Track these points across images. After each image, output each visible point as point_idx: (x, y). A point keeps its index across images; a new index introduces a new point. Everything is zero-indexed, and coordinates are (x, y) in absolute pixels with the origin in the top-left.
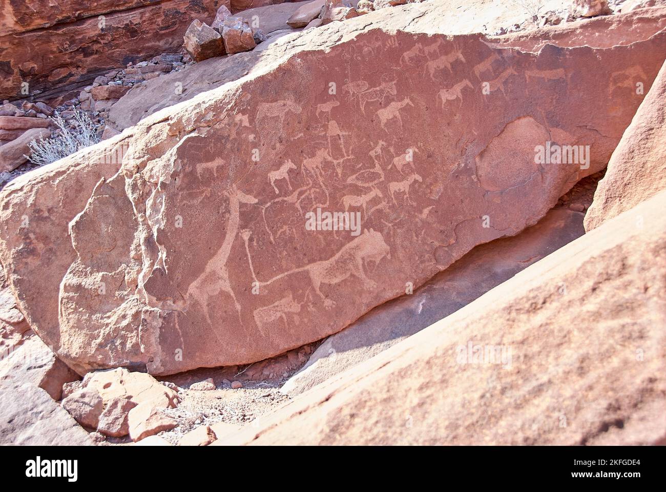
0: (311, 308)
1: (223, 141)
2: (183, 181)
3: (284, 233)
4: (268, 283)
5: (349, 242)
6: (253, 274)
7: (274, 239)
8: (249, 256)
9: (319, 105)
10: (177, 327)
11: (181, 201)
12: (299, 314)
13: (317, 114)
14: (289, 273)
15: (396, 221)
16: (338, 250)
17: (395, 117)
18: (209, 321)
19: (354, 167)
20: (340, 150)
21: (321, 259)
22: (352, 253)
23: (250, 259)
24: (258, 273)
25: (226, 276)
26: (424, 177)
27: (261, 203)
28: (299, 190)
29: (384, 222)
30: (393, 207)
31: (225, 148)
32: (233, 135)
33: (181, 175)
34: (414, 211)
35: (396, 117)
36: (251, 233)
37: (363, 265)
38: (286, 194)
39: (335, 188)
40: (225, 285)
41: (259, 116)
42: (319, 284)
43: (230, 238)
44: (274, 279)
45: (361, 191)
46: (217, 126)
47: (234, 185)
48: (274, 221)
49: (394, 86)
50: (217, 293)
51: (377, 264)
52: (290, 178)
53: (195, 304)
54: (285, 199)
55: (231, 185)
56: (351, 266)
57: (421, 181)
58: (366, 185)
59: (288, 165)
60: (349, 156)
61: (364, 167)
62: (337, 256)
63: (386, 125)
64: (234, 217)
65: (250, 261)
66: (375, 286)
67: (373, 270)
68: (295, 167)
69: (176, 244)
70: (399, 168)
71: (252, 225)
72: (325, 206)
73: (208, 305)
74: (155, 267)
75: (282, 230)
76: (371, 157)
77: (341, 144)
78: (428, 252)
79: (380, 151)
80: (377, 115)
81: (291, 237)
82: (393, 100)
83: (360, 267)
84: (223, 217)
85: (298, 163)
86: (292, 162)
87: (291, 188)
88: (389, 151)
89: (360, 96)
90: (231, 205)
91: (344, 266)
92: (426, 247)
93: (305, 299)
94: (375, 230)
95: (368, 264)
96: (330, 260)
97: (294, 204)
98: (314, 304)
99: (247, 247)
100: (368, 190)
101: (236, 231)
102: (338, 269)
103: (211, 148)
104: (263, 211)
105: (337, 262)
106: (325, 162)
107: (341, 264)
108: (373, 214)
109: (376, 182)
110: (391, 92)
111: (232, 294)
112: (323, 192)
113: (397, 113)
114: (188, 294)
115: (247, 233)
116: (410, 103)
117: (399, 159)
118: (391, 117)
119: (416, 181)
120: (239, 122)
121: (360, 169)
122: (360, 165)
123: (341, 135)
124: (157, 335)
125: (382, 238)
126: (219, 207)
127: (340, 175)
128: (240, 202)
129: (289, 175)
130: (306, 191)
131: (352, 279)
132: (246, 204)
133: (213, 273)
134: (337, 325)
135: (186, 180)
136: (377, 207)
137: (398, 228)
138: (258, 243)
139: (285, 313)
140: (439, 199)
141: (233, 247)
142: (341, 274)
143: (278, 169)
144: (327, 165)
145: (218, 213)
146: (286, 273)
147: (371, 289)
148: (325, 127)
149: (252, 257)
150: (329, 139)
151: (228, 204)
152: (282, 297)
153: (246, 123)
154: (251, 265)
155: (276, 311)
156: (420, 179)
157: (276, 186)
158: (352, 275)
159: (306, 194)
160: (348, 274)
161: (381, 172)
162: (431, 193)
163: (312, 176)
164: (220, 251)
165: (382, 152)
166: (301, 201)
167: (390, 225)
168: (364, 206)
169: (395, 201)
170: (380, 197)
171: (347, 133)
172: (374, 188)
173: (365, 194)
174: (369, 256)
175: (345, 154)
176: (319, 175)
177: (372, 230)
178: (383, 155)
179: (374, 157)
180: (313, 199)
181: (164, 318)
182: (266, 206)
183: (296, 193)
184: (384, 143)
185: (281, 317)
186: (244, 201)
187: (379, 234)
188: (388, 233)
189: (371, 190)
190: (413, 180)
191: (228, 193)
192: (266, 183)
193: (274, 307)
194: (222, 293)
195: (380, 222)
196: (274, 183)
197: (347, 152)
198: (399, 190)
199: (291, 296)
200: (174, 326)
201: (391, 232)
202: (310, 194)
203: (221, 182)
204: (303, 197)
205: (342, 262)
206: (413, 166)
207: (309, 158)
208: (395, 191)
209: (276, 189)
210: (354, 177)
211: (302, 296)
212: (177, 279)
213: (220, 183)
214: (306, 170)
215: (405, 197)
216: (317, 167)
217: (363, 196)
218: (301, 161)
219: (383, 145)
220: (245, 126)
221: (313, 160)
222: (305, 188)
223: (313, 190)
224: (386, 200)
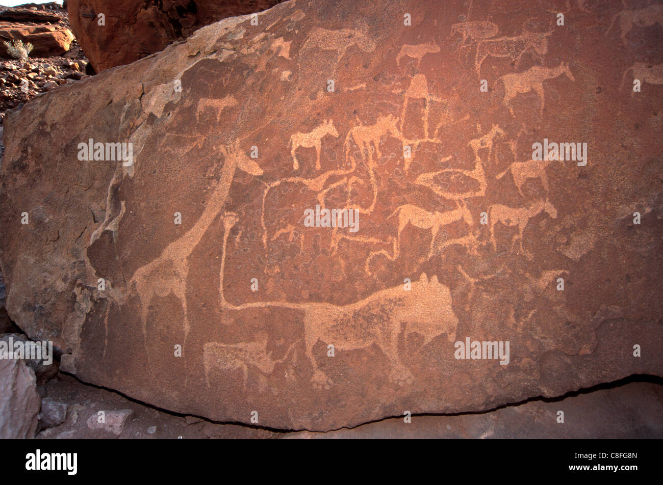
0: (289, 375)
1: (245, 73)
2: (175, 119)
3: (286, 236)
4: (239, 308)
5: (388, 287)
6: (221, 286)
7: (268, 241)
8: (224, 256)
9: (405, 46)
10: (106, 322)
11: (165, 146)
12: (268, 376)
13: (398, 59)
14: (274, 304)
15: (485, 278)
16: (365, 295)
17: (533, 91)
18: (144, 332)
19: (436, 159)
20: (419, 124)
21: (331, 300)
22: (387, 308)
23: (223, 260)
24: (229, 287)
25: (184, 274)
26: (561, 211)
27: (266, 177)
28: (332, 172)
29: (462, 271)
30: (488, 250)
31: (244, 83)
32: (262, 67)
33: (177, 110)
34: (526, 269)
35: (536, 93)
36: (238, 220)
37: (401, 336)
38: (310, 173)
39: (393, 186)
40: (179, 288)
41: (306, 46)
42: (314, 341)
43: (207, 218)
44: (249, 305)
45: (437, 203)
46: (245, 51)
47: (238, 141)
48: (277, 211)
49: (545, 41)
50: (166, 294)
51: (425, 343)
52: (322, 150)
53: (134, 300)
54: (305, 181)
55: (234, 140)
56: (378, 330)
57: (554, 216)
58: (448, 196)
59: (328, 128)
60: (431, 137)
61: (453, 163)
62: (361, 304)
63: (513, 101)
64: (222, 189)
65: (223, 264)
66: (409, 382)
67: (416, 350)
68: (335, 134)
69: (139, 204)
70: (519, 183)
71: (242, 208)
72: (366, 212)
73: (150, 307)
74: (108, 228)
75: (285, 231)
76: (470, 150)
77: (423, 115)
78: (530, 355)
79: (489, 143)
80: (501, 81)
81: (294, 246)
82: (538, 63)
83: (394, 337)
84: (208, 184)
85: (343, 129)
86: (334, 124)
87: (318, 166)
88: (507, 147)
89: (479, 44)
90: (224, 169)
91: (365, 326)
92: (529, 343)
93: (286, 357)
94: (441, 280)
95: (410, 336)
96: (347, 306)
97: (317, 193)
98: (297, 370)
99: (225, 240)
100: (450, 205)
101: (218, 210)
102: (354, 326)
103: (226, 79)
104: (266, 192)
105: (356, 314)
106: (388, 138)
107: (362, 321)
108: (446, 250)
109: (468, 195)
110: (537, 50)
111: (184, 305)
112: (370, 188)
113: (539, 87)
114: (131, 281)
115: (232, 219)
116: (569, 74)
117: (523, 167)
118: (526, 90)
119: (544, 214)
120: (275, 51)
121: (446, 165)
122: (448, 159)
123: (428, 99)
124: (81, 324)
125: (449, 300)
126: (208, 167)
127: (407, 167)
128: (237, 169)
129: (323, 144)
130: (341, 177)
131: (373, 353)
132: (245, 174)
133: (170, 263)
134: (323, 420)
135: (180, 119)
136: (458, 241)
137: (485, 291)
138: (242, 238)
139: (248, 365)
140: (581, 260)
141: (207, 235)
142: (357, 337)
143: (309, 131)
144: (390, 144)
145: (204, 175)
146: (269, 304)
147: (401, 384)
148: (406, 82)
149: (228, 258)
150: (406, 103)
151: (221, 167)
152: (251, 339)
153: (285, 54)
154: (222, 270)
155: (237, 357)
156: (553, 213)
157: (297, 156)
158: (375, 347)
159: (341, 183)
160: (369, 343)
161: (482, 180)
162: (568, 244)
163: (358, 156)
164: (188, 234)
165: (494, 146)
166: (329, 192)
167: (472, 280)
168: (434, 232)
169: (493, 240)
170: (467, 225)
171: (439, 100)
172: (462, 206)
173: (442, 211)
174: (415, 324)
175: (427, 134)
176: (371, 157)
177: (435, 278)
178: (493, 152)
179: (476, 151)
180: (349, 195)
181: (96, 303)
182: (273, 185)
183: (324, 178)
184: (501, 131)
185: (240, 369)
186: (243, 167)
187: (446, 291)
188: (464, 295)
189: (455, 207)
190: (538, 212)
191: (227, 149)
192: (284, 149)
193: (235, 349)
194: (172, 297)
195: (455, 271)
196: (297, 150)
197: (431, 131)
198: (508, 221)
199: (265, 342)
200: (103, 319)
201: (470, 295)
202: (346, 185)
203: (222, 132)
204: (334, 186)
205: (364, 317)
206: (546, 187)
207: (364, 125)
208: (499, 222)
209: (296, 162)
210: (431, 175)
211: (283, 349)
212: (126, 255)
213: (220, 133)
214: (353, 142)
215: (516, 237)
216: (372, 143)
217: (437, 213)
218: (349, 127)
219: (498, 134)
220: (282, 57)
221: (369, 129)
222: (341, 172)
223: (353, 179)
224: (478, 232)
